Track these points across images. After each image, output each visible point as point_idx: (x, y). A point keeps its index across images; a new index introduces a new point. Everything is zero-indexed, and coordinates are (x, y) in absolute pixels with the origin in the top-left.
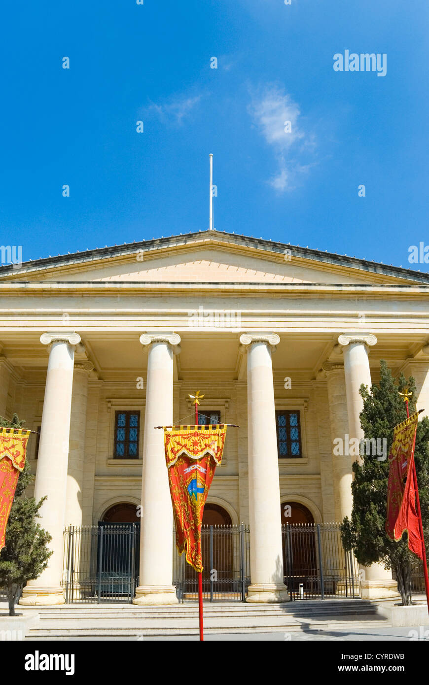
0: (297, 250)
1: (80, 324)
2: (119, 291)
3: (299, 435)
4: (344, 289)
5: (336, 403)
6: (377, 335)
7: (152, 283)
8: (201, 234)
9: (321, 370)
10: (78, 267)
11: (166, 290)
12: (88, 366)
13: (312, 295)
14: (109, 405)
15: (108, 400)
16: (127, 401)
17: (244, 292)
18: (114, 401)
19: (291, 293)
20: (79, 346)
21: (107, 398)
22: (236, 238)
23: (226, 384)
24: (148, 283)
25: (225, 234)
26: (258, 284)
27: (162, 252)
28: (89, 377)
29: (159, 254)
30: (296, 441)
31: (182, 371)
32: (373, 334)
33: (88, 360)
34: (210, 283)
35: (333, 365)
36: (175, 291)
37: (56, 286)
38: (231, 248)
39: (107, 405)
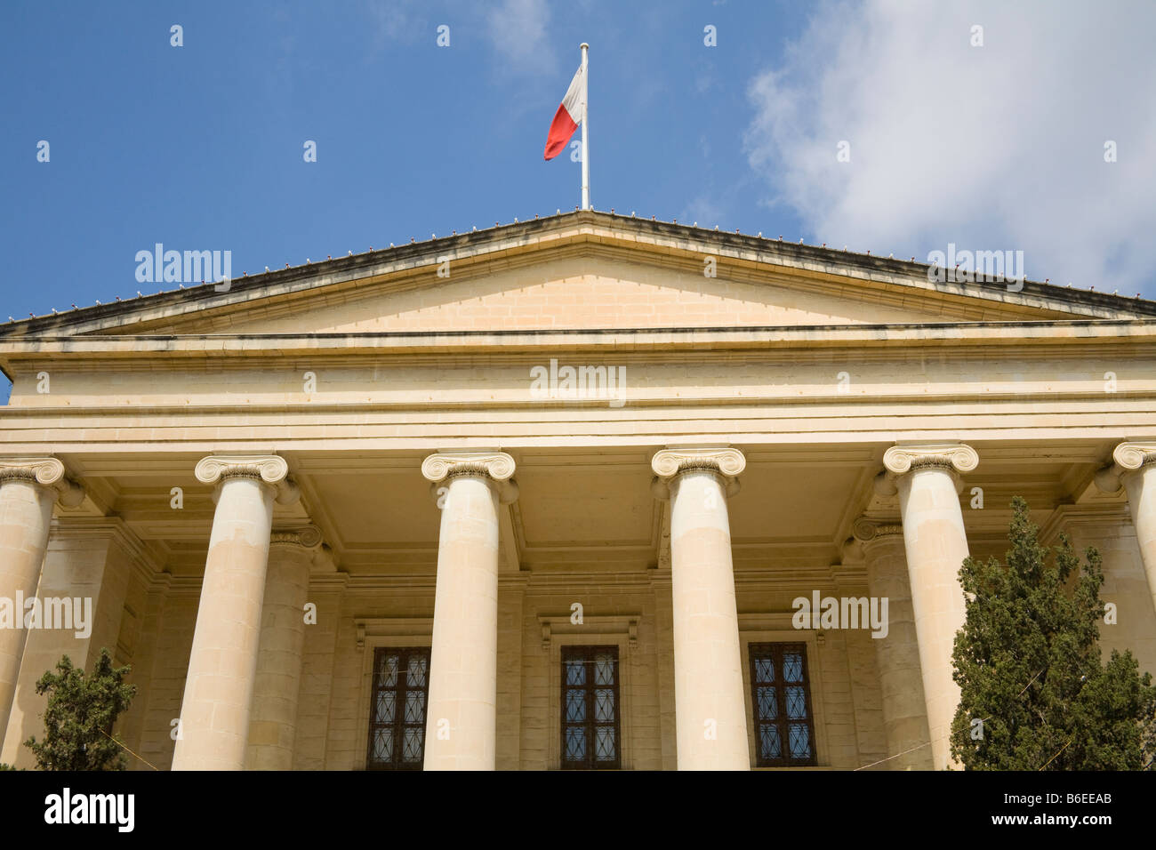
0: (778, 249)
1: (288, 433)
2: (377, 355)
3: (808, 707)
4: (891, 335)
6: (977, 446)
7: (450, 334)
8: (562, 220)
9: (851, 540)
10: (288, 301)
11: (483, 351)
12: (308, 537)
13: (818, 353)
14: (361, 634)
15: (358, 621)
16: (402, 624)
17: (660, 351)
18: (374, 624)
19: (769, 350)
20: (284, 486)
21: (356, 617)
22: (640, 227)
23: (630, 579)
24: (441, 334)
25: (613, 217)
26: (692, 330)
27: (474, 264)
28: (313, 562)
29: (467, 269)
30: (799, 721)
31: (530, 549)
32: (968, 443)
33: (310, 523)
34: (582, 332)
35: (879, 526)
36: (503, 353)
37: (235, 345)
38: (629, 249)
39: (356, 634)
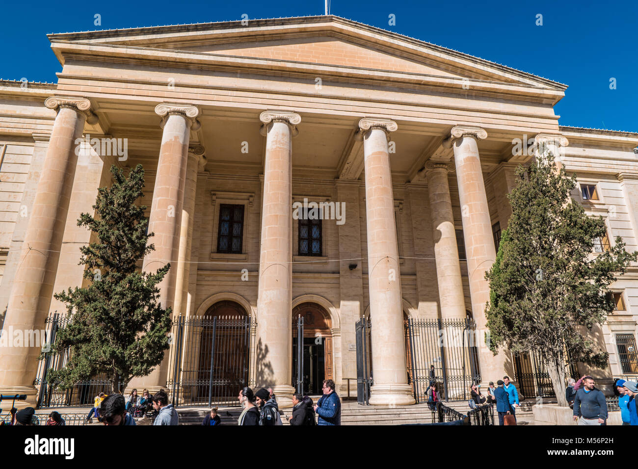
2: (239, 67)
5: (438, 201)
7: (273, 60)
11: (288, 69)
12: (199, 150)
14: (214, 197)
16: (232, 195)
17: (363, 78)
18: (220, 194)
19: (407, 83)
21: (212, 191)
24: (269, 60)
32: (483, 128)
33: (199, 145)
36: (296, 72)
39: (212, 197)
